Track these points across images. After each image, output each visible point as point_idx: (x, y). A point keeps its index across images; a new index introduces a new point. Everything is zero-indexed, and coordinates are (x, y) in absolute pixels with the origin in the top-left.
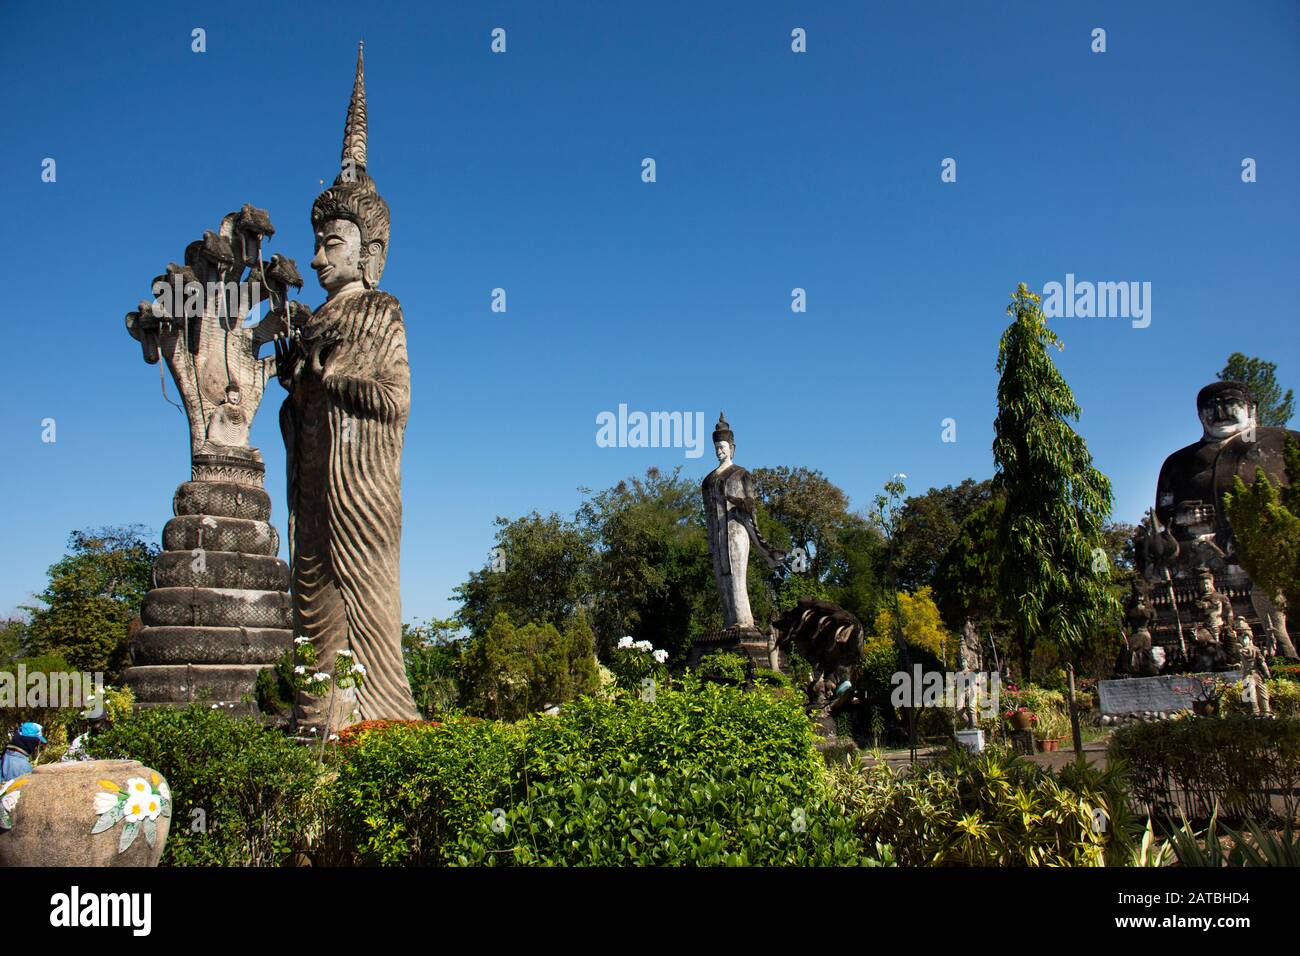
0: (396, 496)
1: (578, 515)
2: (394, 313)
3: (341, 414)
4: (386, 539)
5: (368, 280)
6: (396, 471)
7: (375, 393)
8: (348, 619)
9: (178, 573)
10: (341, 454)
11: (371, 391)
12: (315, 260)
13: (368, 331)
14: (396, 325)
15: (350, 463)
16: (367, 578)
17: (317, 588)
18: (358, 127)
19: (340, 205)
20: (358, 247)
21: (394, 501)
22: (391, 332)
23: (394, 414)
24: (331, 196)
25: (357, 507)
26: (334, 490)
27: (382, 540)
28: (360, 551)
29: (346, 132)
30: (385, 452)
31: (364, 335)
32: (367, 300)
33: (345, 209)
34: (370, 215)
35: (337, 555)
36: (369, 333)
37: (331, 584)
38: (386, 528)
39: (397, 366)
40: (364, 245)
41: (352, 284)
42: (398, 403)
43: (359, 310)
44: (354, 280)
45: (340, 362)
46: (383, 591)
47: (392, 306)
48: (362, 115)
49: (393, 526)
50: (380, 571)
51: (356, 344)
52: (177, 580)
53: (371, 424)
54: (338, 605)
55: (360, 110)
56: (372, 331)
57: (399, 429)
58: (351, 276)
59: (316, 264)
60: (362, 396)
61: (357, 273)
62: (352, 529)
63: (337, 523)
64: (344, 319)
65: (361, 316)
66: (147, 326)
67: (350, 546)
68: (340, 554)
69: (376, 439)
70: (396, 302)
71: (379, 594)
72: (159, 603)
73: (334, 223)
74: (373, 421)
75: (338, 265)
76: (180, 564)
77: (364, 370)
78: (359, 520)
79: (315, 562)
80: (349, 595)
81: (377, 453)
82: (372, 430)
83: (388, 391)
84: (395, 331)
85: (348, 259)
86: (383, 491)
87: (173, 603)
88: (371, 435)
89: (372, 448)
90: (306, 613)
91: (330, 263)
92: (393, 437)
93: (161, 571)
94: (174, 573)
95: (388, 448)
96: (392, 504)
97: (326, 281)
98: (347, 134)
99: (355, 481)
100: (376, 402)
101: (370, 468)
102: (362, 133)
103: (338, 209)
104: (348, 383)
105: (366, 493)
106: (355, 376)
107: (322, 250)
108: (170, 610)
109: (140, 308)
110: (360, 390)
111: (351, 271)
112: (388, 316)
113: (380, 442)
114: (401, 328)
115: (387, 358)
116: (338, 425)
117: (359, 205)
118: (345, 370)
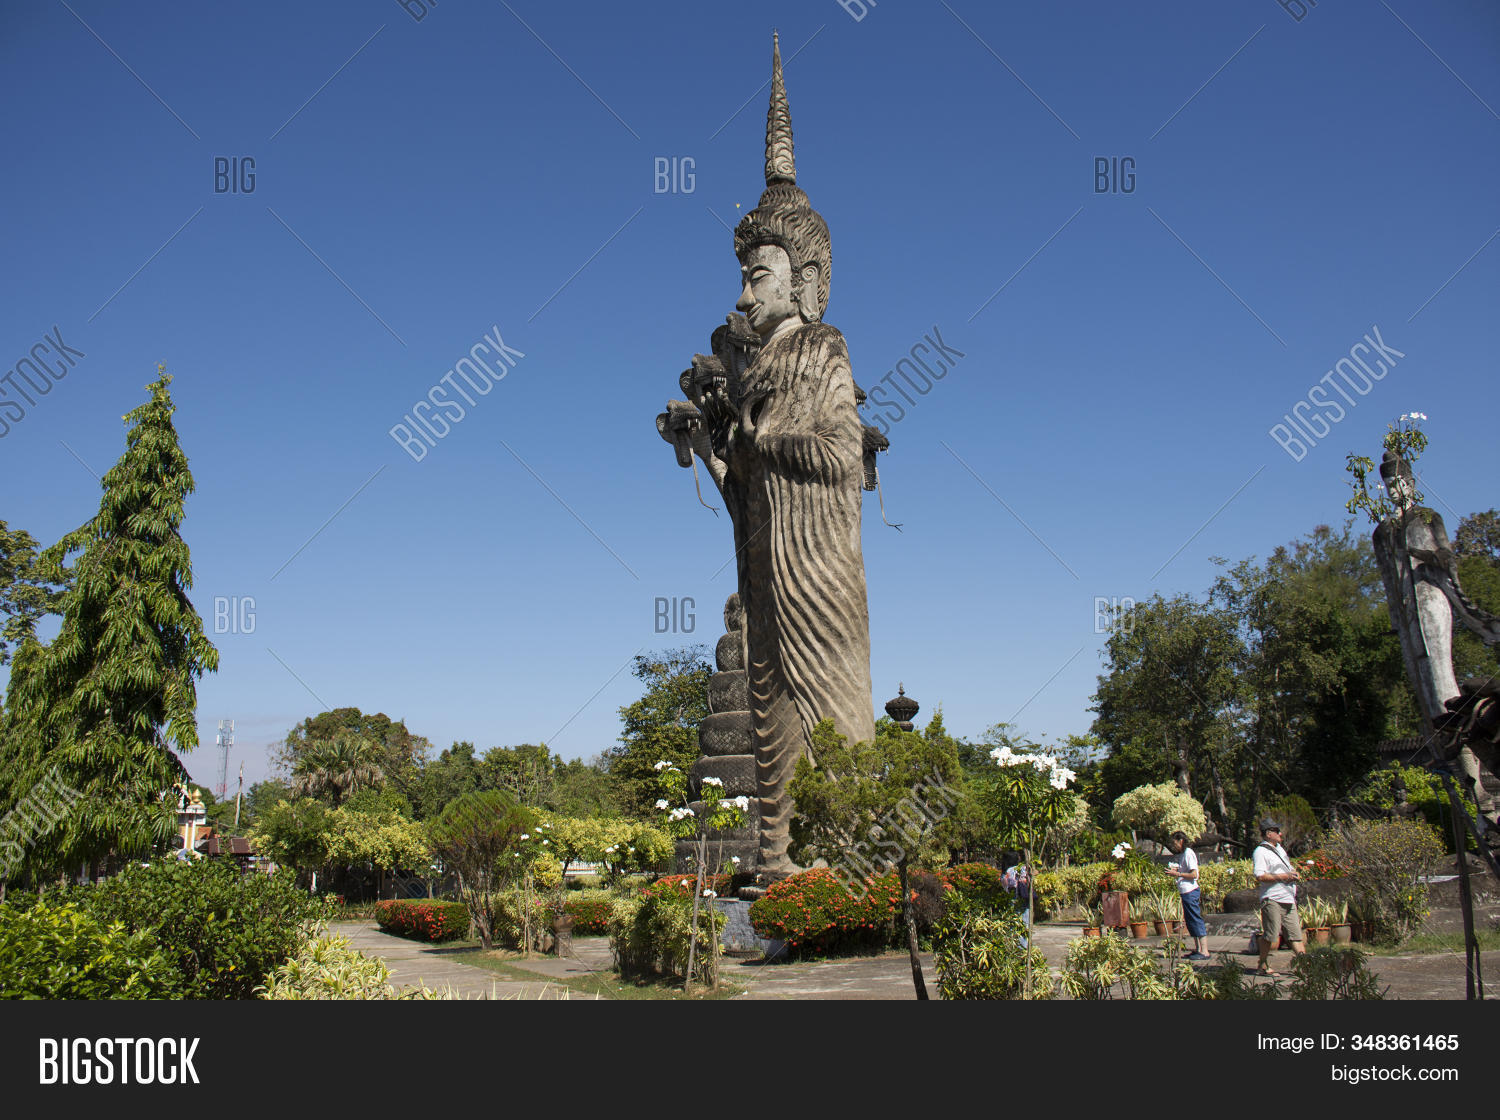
0: (855, 577)
1: (1212, 593)
2: (831, 346)
3: (779, 480)
4: (845, 633)
5: (805, 312)
6: (853, 546)
7: (814, 450)
8: (806, 738)
9: (733, 695)
10: (783, 531)
11: (809, 448)
12: (740, 300)
13: (803, 374)
14: (836, 360)
15: (794, 540)
16: (824, 684)
17: (770, 701)
18: (780, 133)
19: (761, 228)
20: (789, 275)
21: (852, 585)
22: (829, 370)
23: (839, 472)
24: (751, 221)
25: (805, 595)
26: (778, 577)
27: (839, 635)
28: (813, 650)
29: (767, 142)
30: (834, 523)
31: (798, 379)
32: (800, 336)
33: (768, 232)
34: (798, 234)
35: (787, 659)
36: (804, 377)
37: (784, 695)
38: (843, 620)
39: (839, 412)
40: (796, 271)
41: (787, 321)
42: (843, 458)
43: (791, 351)
44: (789, 316)
45: (774, 417)
46: (846, 700)
47: (831, 339)
48: (784, 118)
49: (853, 616)
50: (841, 675)
51: (790, 392)
52: (732, 703)
53: (813, 489)
54: (793, 721)
55: (780, 113)
56: (806, 373)
57: (849, 492)
58: (784, 311)
59: (741, 304)
60: (798, 455)
61: (791, 306)
62: (802, 623)
63: (784, 617)
64: (775, 365)
65: (794, 356)
66: (676, 427)
67: (802, 645)
68: (791, 656)
69: (821, 507)
70: (837, 333)
71: (840, 705)
72: (716, 730)
73: (757, 252)
74: (815, 485)
75: (767, 302)
76: (734, 685)
77: (801, 423)
78: (809, 611)
79: (767, 668)
80: (805, 708)
81: (825, 525)
82: (816, 496)
83: (829, 444)
84: (835, 369)
85: (778, 291)
86: (836, 572)
87: (729, 729)
88: (814, 502)
89: (818, 520)
90: (762, 733)
91: (758, 301)
92: (843, 501)
93: (715, 695)
94: (728, 696)
95: (838, 516)
96: (850, 588)
97: (757, 323)
98: (769, 144)
99: (801, 563)
100: (816, 461)
101: (817, 544)
102: (786, 139)
103: (759, 233)
104: (783, 442)
105: (815, 576)
106: (791, 432)
107: (748, 286)
108: (727, 737)
109: (669, 409)
110: (796, 447)
111: (783, 306)
112: (824, 350)
113: (826, 511)
114: (843, 364)
115: (826, 403)
116: (777, 496)
117: (783, 224)
118: (780, 427)
